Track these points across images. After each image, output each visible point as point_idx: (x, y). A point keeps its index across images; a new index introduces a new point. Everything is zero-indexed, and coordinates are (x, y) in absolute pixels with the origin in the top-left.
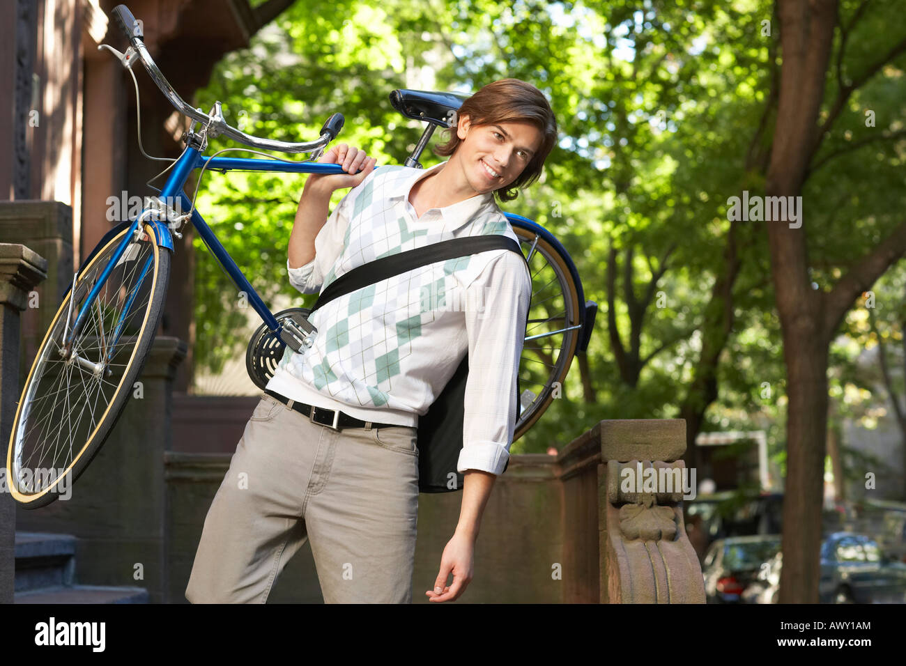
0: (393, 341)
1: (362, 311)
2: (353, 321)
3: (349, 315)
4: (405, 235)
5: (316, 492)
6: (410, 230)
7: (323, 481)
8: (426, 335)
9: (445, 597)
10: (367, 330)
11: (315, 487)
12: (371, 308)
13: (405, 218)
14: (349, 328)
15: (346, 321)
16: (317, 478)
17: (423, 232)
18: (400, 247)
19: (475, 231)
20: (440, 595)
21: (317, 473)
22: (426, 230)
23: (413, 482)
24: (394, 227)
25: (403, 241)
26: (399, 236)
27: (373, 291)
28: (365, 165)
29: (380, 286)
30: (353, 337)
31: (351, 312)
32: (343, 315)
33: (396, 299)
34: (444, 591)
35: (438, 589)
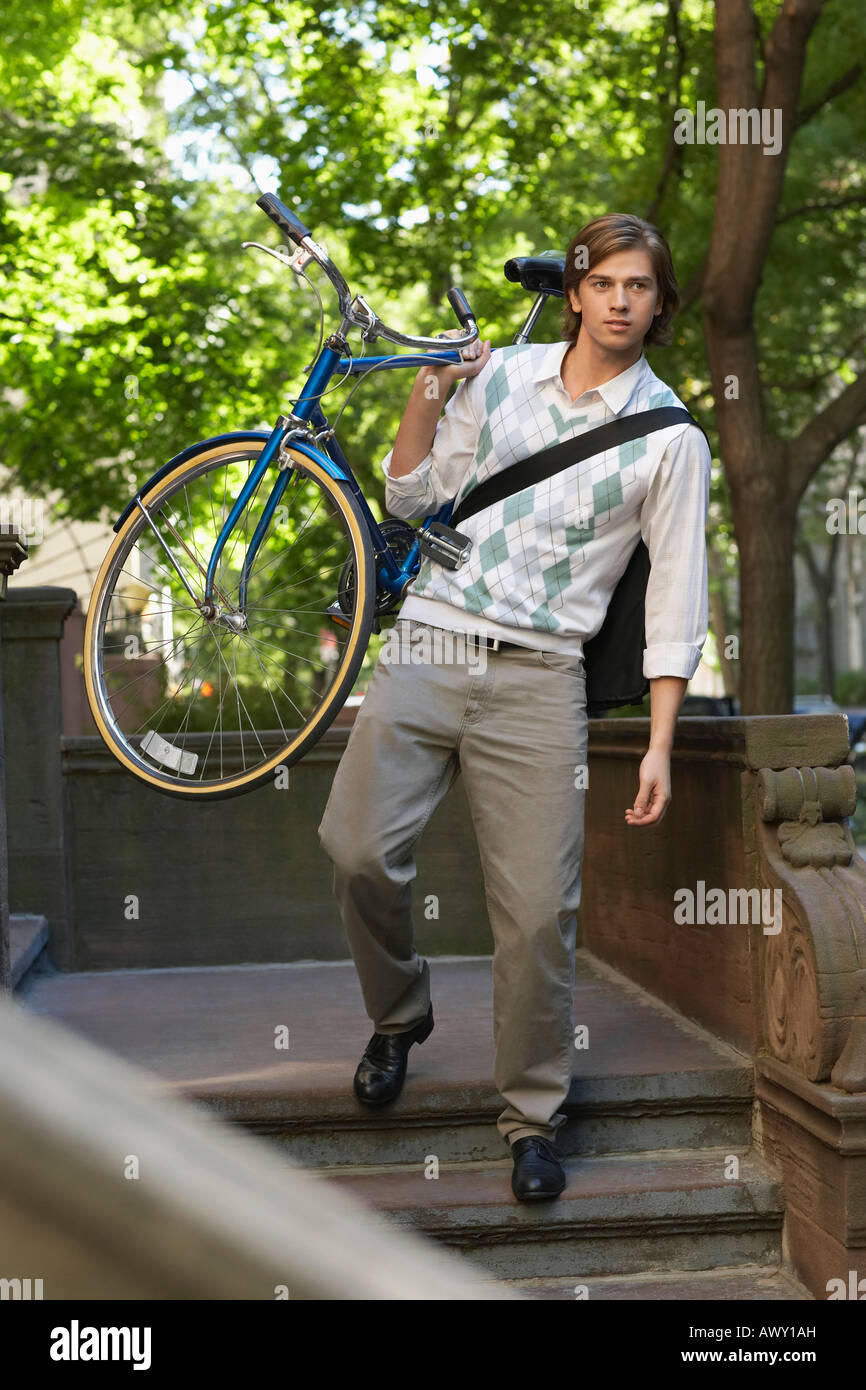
0: (563, 550)
1: (521, 520)
2: (511, 531)
3: (505, 525)
4: (561, 425)
5: (473, 721)
6: (566, 418)
7: (481, 708)
8: (600, 537)
9: (647, 819)
10: (531, 539)
11: (473, 716)
12: (532, 515)
13: (556, 404)
14: (507, 540)
15: (501, 533)
16: (475, 705)
17: (583, 419)
18: (557, 440)
19: (642, 406)
20: (640, 817)
21: (474, 699)
22: (586, 417)
23: (582, 709)
24: (546, 418)
25: (560, 431)
26: (553, 427)
27: (532, 493)
28: (482, 349)
29: (541, 489)
30: (513, 549)
31: (507, 522)
32: (498, 525)
33: (562, 502)
34: (647, 813)
35: (638, 810)
